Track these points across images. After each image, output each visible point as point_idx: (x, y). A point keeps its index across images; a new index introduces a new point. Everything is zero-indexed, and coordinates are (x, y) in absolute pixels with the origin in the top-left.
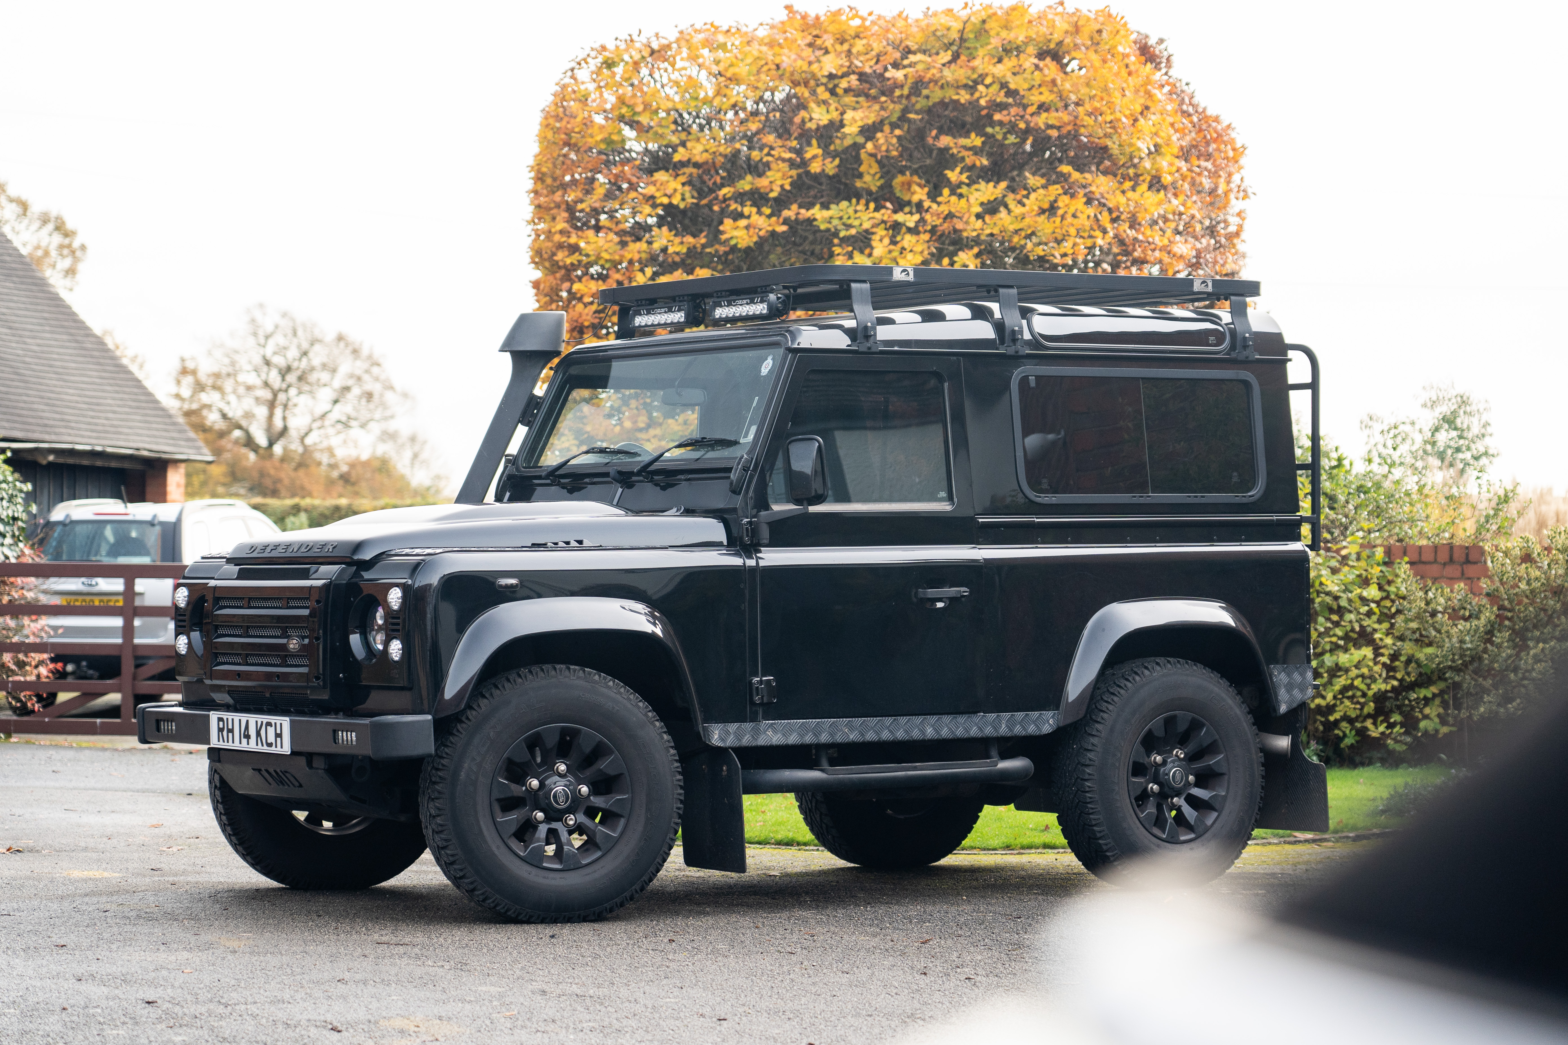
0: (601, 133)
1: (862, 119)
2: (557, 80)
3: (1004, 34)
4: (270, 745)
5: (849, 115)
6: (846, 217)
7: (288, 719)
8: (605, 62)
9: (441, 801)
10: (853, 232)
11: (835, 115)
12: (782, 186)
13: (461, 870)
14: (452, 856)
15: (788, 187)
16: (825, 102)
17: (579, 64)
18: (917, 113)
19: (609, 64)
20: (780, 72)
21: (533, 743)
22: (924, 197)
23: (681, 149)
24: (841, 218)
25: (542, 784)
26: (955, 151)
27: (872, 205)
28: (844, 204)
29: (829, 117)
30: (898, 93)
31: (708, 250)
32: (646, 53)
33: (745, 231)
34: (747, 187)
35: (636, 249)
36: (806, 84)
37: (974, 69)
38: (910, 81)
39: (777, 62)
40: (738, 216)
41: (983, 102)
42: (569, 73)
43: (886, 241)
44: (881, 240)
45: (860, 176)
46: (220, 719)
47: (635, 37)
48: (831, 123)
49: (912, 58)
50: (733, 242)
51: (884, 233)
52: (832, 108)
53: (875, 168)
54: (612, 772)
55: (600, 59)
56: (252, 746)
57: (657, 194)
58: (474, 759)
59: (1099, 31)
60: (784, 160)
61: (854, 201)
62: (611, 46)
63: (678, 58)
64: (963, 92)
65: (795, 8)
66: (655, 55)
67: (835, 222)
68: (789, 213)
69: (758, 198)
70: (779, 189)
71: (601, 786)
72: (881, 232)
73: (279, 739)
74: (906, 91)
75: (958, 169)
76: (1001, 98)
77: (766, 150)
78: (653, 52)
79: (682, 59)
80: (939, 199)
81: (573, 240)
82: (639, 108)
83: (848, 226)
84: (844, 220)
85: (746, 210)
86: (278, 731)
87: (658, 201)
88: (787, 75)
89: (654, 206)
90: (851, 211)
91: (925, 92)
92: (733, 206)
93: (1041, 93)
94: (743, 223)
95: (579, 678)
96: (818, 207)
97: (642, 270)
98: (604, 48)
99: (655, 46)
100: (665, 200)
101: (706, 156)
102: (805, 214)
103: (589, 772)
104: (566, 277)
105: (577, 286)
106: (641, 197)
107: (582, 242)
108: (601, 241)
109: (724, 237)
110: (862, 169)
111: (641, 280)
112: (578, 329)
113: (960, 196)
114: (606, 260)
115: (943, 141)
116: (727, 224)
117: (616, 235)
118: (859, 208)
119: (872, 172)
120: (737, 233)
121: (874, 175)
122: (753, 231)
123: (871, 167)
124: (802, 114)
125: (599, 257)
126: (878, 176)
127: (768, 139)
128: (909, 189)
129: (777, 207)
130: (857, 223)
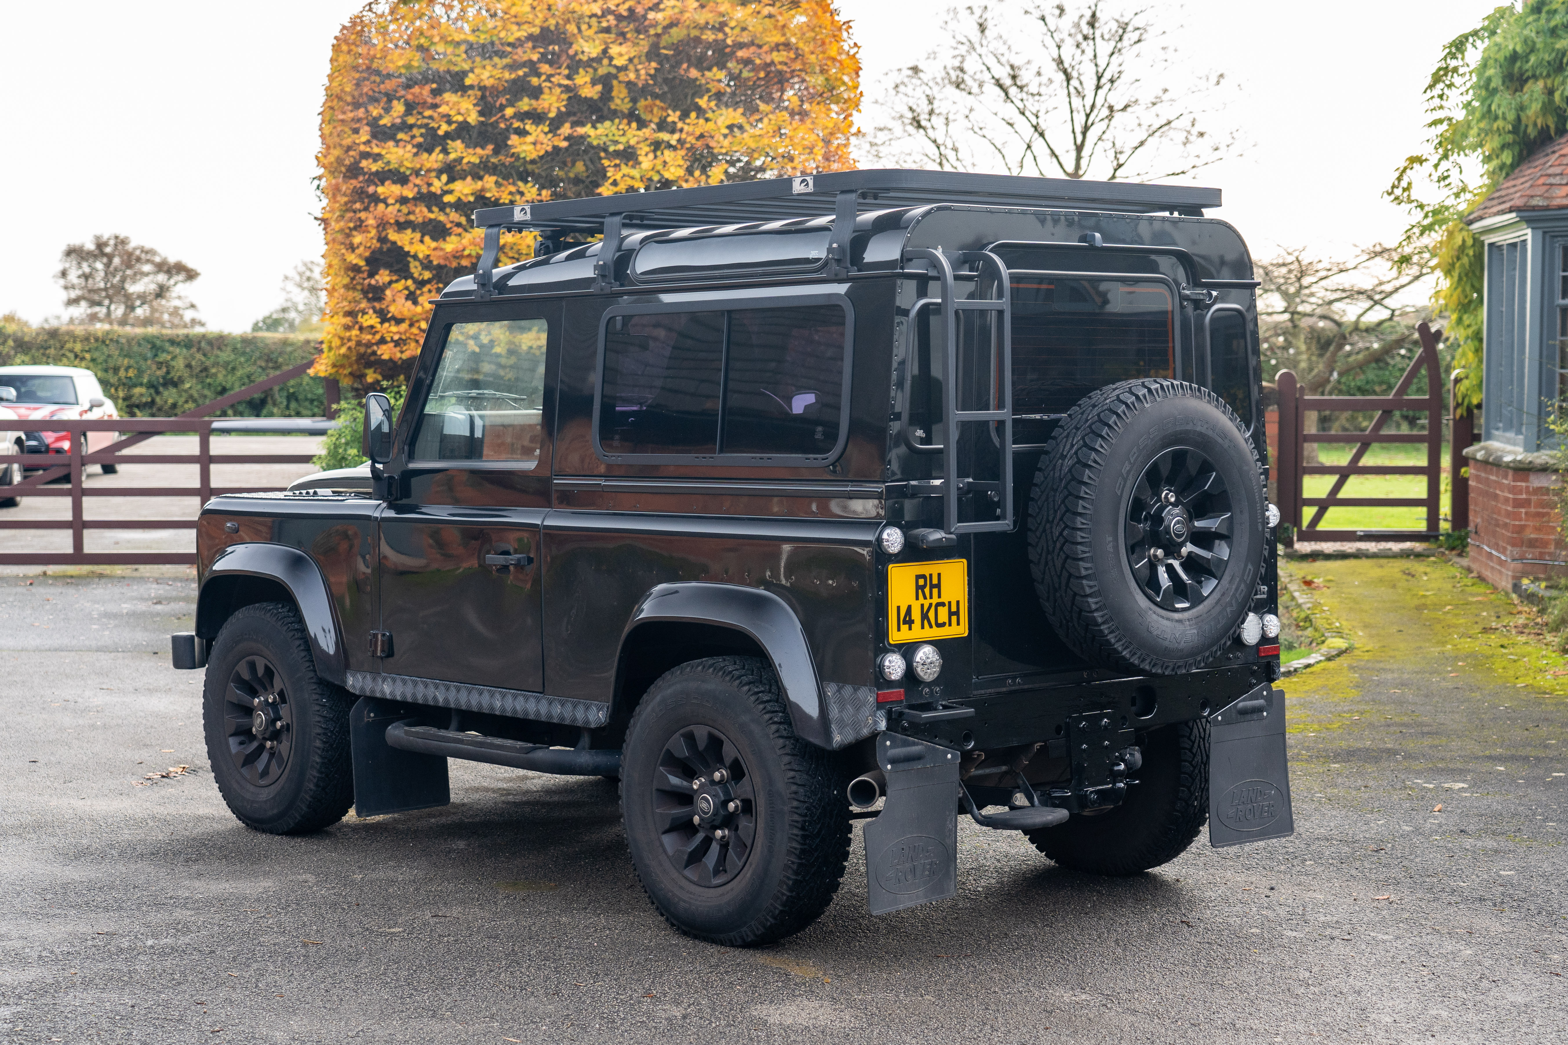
0: (401, 59)
2: (353, 12)
6: (610, 135)
10: (621, 147)
12: (558, 108)
15: (563, 109)
16: (590, 38)
18: (668, 49)
20: (553, 11)
22: (676, 120)
23: (471, 75)
24: (607, 135)
26: (703, 81)
27: (633, 125)
28: (607, 123)
29: (596, 50)
30: (653, 31)
31: (492, 161)
33: (532, 147)
34: (526, 108)
35: (435, 159)
36: (574, 22)
38: (663, 22)
40: (522, 133)
41: (729, 42)
43: (651, 156)
44: (646, 155)
45: (611, 99)
48: (597, 55)
50: (522, 155)
51: (647, 149)
52: (598, 43)
53: (624, 92)
57: (452, 113)
60: (560, 85)
61: (617, 121)
64: (710, 32)
67: (604, 139)
68: (566, 129)
69: (537, 117)
70: (554, 110)
72: (644, 148)
74: (658, 30)
75: (706, 98)
76: (743, 38)
77: (543, 77)
80: (688, 121)
81: (376, 150)
83: (616, 142)
84: (610, 137)
85: (529, 128)
87: (454, 119)
88: (560, 14)
89: (449, 123)
90: (614, 128)
91: (674, 31)
92: (516, 124)
94: (529, 139)
96: (589, 125)
97: (439, 178)
100: (460, 118)
101: (492, 81)
102: (581, 130)
104: (370, 182)
105: (380, 190)
106: (435, 115)
107: (383, 152)
108: (400, 151)
109: (513, 151)
110: (614, 94)
111: (437, 186)
112: (382, 225)
113: (707, 120)
114: (408, 168)
115: (694, 73)
116: (514, 140)
117: (414, 146)
118: (621, 127)
119: (622, 96)
120: (524, 147)
121: (623, 100)
122: (538, 146)
123: (620, 92)
124: (575, 47)
125: (401, 164)
126: (627, 100)
127: (545, 68)
128: (652, 111)
129: (555, 125)
130: (621, 139)
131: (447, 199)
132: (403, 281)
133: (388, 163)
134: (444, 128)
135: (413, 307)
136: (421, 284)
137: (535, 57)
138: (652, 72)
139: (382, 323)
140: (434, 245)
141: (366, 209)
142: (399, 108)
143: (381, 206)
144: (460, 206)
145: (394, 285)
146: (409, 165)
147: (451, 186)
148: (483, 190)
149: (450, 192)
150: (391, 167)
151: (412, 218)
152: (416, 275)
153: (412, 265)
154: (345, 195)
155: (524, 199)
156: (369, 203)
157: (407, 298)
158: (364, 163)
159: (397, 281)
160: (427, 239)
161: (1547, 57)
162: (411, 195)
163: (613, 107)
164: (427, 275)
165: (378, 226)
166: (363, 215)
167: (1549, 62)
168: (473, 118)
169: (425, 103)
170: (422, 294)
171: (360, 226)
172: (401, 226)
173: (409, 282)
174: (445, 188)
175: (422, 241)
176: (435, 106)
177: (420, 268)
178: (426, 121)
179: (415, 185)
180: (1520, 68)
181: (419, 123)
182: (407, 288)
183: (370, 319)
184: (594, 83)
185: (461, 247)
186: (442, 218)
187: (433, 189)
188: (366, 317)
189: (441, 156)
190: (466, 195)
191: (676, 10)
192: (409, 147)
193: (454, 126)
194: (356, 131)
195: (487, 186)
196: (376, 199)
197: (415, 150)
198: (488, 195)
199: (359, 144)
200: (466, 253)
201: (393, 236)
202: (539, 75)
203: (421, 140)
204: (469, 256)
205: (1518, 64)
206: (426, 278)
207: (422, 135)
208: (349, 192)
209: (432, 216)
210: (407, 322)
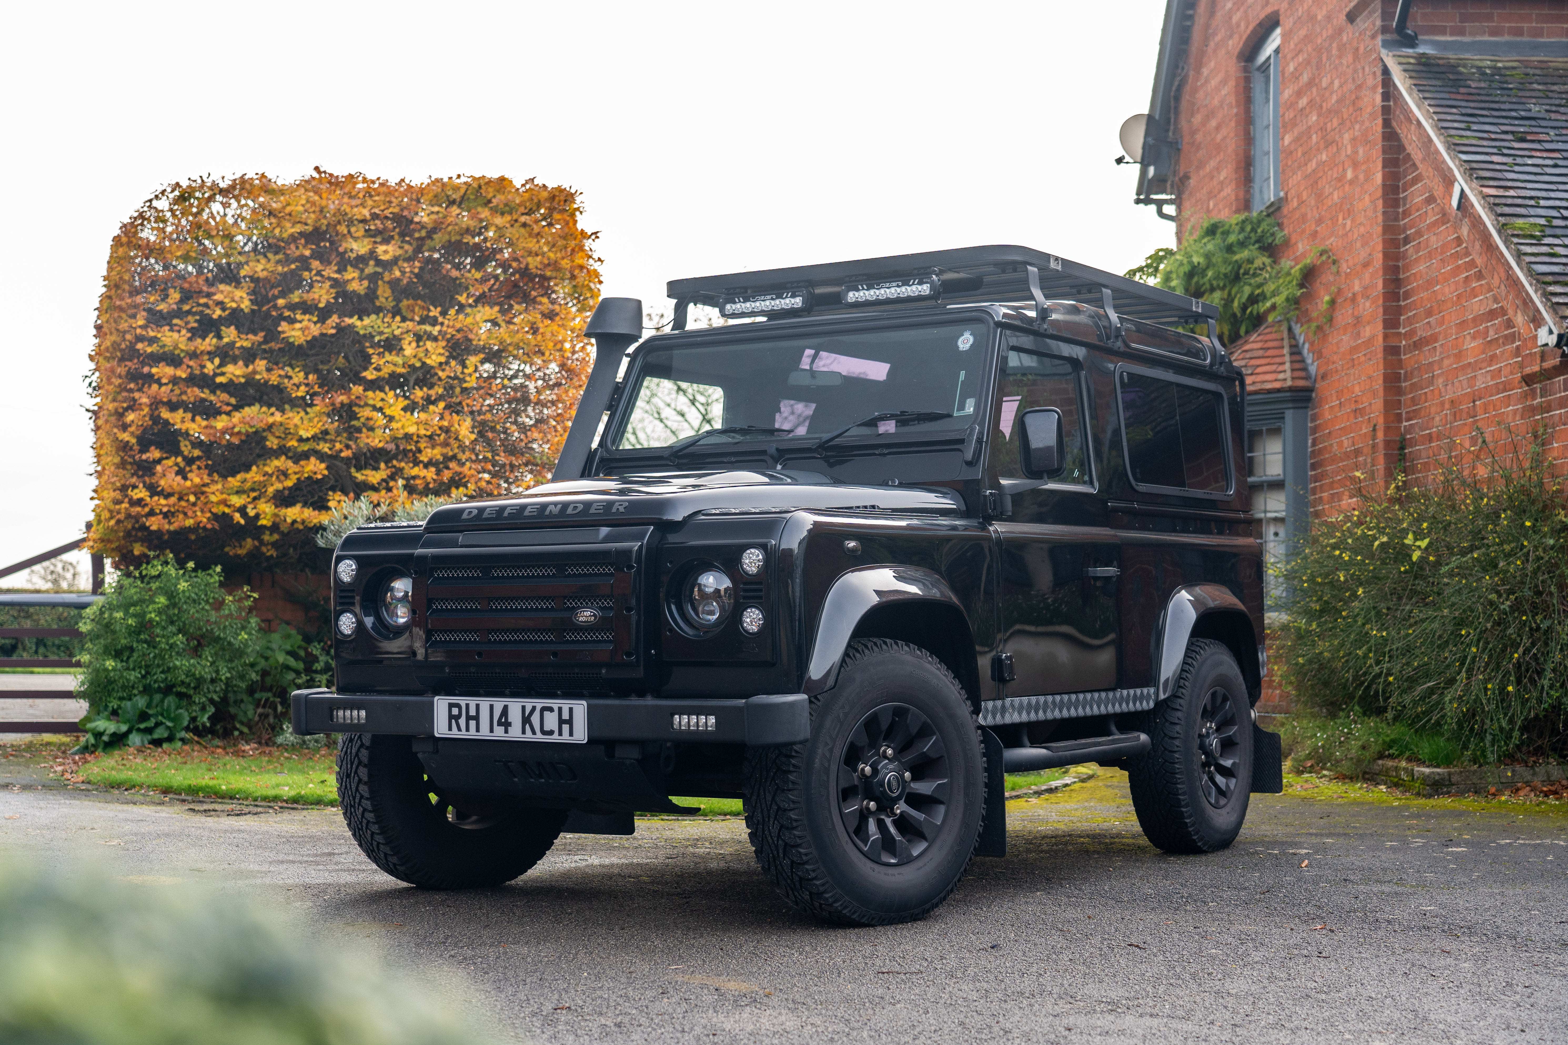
1: (392, 252)
4: (551, 733)
6: (376, 326)
7: (584, 703)
8: (179, 196)
9: (795, 792)
10: (385, 337)
11: (368, 248)
12: (327, 301)
13: (814, 871)
14: (806, 855)
15: (332, 301)
16: (358, 238)
17: (156, 196)
19: (183, 198)
20: (324, 213)
21: (871, 724)
22: (437, 315)
23: (246, 267)
24: (372, 327)
25: (875, 771)
27: (397, 318)
28: (373, 317)
29: (364, 249)
30: (417, 234)
31: (263, 347)
32: (217, 191)
33: (301, 333)
34: (297, 300)
35: (209, 343)
38: (431, 225)
39: (323, 204)
40: (292, 321)
42: (148, 204)
43: (414, 344)
44: (410, 343)
45: (377, 298)
46: (451, 706)
47: (205, 179)
50: (291, 340)
53: (388, 293)
54: (934, 755)
55: (176, 194)
56: (515, 733)
57: (226, 300)
58: (827, 744)
60: (329, 278)
61: (381, 315)
62: (185, 184)
65: (322, 169)
66: (224, 193)
67: (370, 329)
68: (334, 319)
69: (306, 308)
70: (324, 302)
71: (920, 771)
72: (409, 338)
73: (566, 728)
74: (423, 233)
75: (465, 295)
77: (314, 272)
80: (448, 315)
81: (152, 334)
83: (381, 333)
85: (299, 317)
86: (566, 716)
87: (228, 306)
89: (224, 309)
90: (379, 322)
92: (287, 314)
94: (298, 326)
95: (906, 652)
96: (356, 317)
97: (211, 361)
98: (178, 185)
99: (222, 185)
100: (234, 305)
101: (265, 273)
102: (348, 321)
103: (909, 756)
104: (143, 364)
105: (154, 370)
106: (211, 303)
107: (159, 335)
108: (175, 335)
109: (282, 336)
110: (379, 291)
111: (210, 368)
112: (156, 404)
113: (466, 315)
114: (182, 351)
115: (455, 273)
116: (284, 326)
117: (189, 330)
118: (386, 320)
119: (386, 295)
120: (293, 333)
121: (387, 299)
122: (306, 332)
123: (385, 290)
124: (344, 245)
125: (176, 347)
126: (390, 299)
127: (315, 264)
128: (413, 311)
129: (324, 315)
130: (386, 330)
131: (219, 380)
132: (173, 458)
133: (164, 346)
134: (217, 313)
135: (182, 482)
136: (190, 461)
137: (307, 253)
138: (416, 270)
139: (151, 497)
140: (204, 423)
141: (140, 390)
142: (175, 296)
143: (155, 387)
144: (229, 387)
145: (165, 462)
146: (183, 347)
147: (224, 370)
148: (255, 372)
149: (223, 374)
150: (166, 349)
151: (184, 398)
152: (186, 453)
153: (182, 444)
154: (120, 376)
155: (292, 382)
156: (143, 385)
157: (177, 473)
158: (140, 346)
159: (167, 458)
160: (198, 418)
161: (1223, 270)
162: (184, 376)
163: (378, 304)
164: (197, 453)
165: (151, 405)
166: (137, 395)
167: (1225, 275)
168: (246, 305)
169: (201, 292)
170: (191, 471)
171: (133, 406)
172: (173, 407)
173: (179, 459)
174: (218, 371)
175: (193, 420)
176: (209, 295)
177: (190, 447)
178: (201, 308)
179: (188, 366)
180: (1197, 283)
181: (194, 310)
182: (177, 464)
183: (140, 493)
184: (361, 279)
185: (231, 425)
186: (212, 398)
187: (206, 371)
188: (136, 491)
189: (215, 341)
190: (238, 377)
191: (441, 215)
192: (184, 332)
193: (227, 312)
194: (134, 316)
195: (258, 369)
196: (150, 379)
197: (189, 335)
198: (258, 377)
199: (135, 328)
200: (236, 430)
201: (165, 414)
202: (310, 270)
203: (195, 325)
204: (239, 433)
205: (1195, 279)
206: (195, 455)
207: (196, 321)
208: (123, 373)
209: (203, 395)
210: (176, 496)
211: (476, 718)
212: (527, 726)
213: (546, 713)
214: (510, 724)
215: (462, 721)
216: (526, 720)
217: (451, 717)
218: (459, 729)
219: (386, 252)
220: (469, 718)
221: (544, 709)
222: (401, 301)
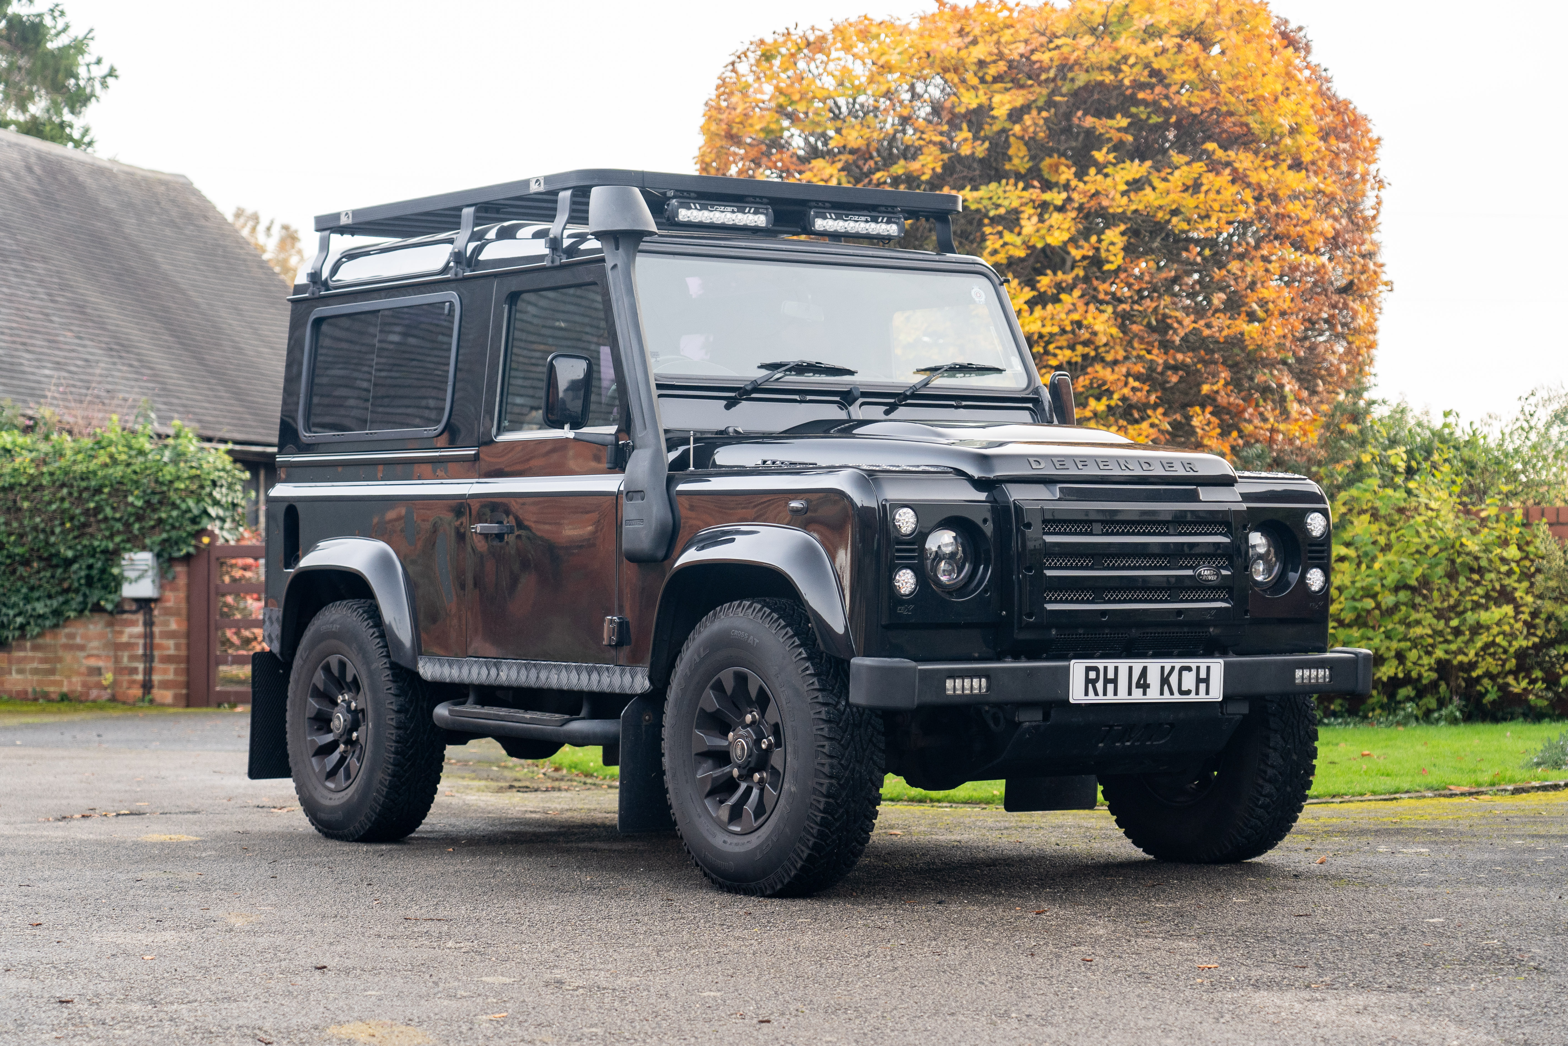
0: (760, 123)
1: (1010, 102)
2: (718, 74)
3: (1147, 17)
4: (1185, 693)
5: (997, 99)
6: (995, 197)
8: (763, 55)
10: (1002, 211)
11: (983, 99)
12: (933, 169)
15: (939, 170)
16: (975, 88)
17: (739, 57)
18: (1063, 95)
19: (767, 57)
20: (931, 59)
22: (1071, 177)
23: (837, 137)
24: (990, 198)
26: (1101, 131)
27: (1021, 185)
28: (993, 185)
29: (978, 101)
30: (1043, 77)
32: (802, 45)
36: (956, 70)
37: (1117, 50)
38: (1055, 63)
39: (927, 49)
41: (1127, 82)
42: (730, 67)
43: (1035, 219)
44: (1029, 219)
45: (1010, 159)
46: (1091, 669)
48: (980, 107)
49: (1058, 42)
51: (1032, 211)
52: (981, 92)
53: (1023, 151)
55: (759, 53)
56: (1153, 696)
59: (1239, 12)
60: (935, 144)
61: (1004, 181)
62: (769, 39)
63: (833, 49)
64: (1107, 73)
66: (812, 47)
67: (985, 202)
70: (930, 172)
72: (1029, 210)
75: (1105, 150)
76: (1144, 78)
78: (808, 44)
79: (836, 50)
80: (1086, 179)
82: (796, 97)
83: (998, 206)
84: (994, 200)
88: (938, 62)
90: (1000, 191)
91: (1070, 75)
93: (1183, 72)
96: (968, 188)
98: (762, 42)
99: (812, 38)
101: (860, 141)
110: (1011, 152)
113: (1106, 175)
115: (1089, 121)
118: (1008, 188)
119: (1021, 154)
121: (1022, 158)
123: (1019, 150)
126: (1026, 159)
130: (1006, 203)
184: (977, 140)
211: (1115, 681)
212: (1166, 687)
213: (1185, 673)
214: (1148, 686)
215: (1100, 685)
216: (1165, 681)
217: (1088, 681)
218: (1096, 694)
219: (1002, 104)
220: (1107, 681)
221: (1183, 669)
222: (1042, 159)
